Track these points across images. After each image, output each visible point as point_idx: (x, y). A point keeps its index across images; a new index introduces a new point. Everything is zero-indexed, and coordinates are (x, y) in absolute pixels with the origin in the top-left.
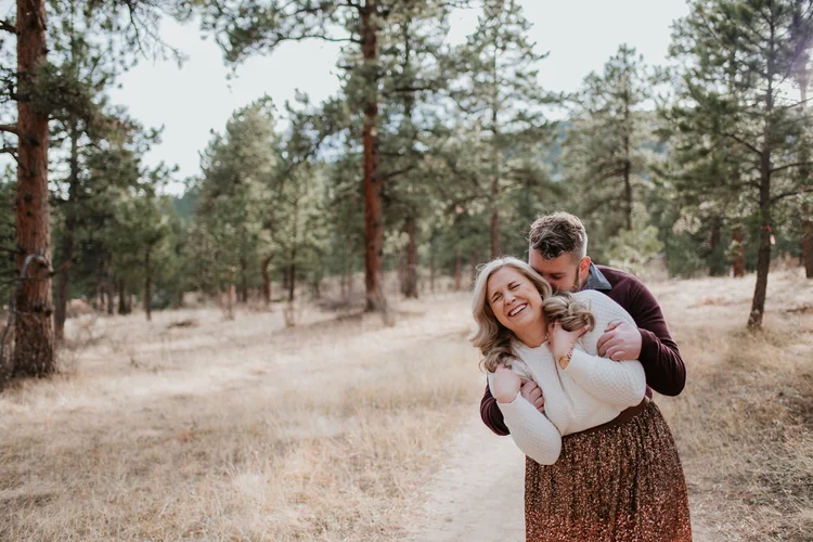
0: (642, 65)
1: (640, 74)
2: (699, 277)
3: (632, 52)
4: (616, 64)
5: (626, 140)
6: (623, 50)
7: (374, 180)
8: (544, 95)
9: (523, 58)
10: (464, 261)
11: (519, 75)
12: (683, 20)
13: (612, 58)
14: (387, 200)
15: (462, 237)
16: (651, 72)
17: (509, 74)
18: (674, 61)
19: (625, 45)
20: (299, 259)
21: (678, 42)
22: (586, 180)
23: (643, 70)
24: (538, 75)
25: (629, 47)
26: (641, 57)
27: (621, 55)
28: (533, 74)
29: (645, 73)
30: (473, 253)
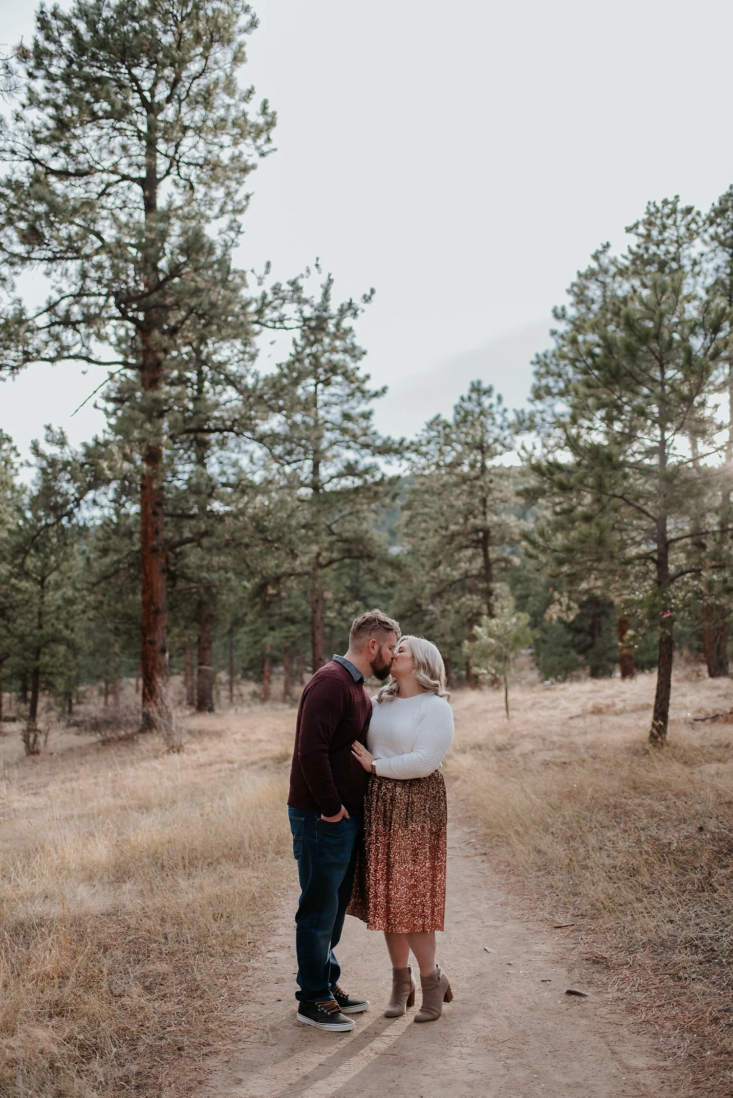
0: (501, 409)
1: (499, 420)
2: (578, 679)
3: (488, 392)
4: (468, 406)
5: (484, 501)
6: (477, 389)
7: (154, 550)
8: (378, 443)
9: (352, 395)
10: (275, 661)
11: (347, 417)
12: (550, 354)
13: (462, 399)
14: (173, 577)
15: (272, 629)
16: (511, 417)
17: (334, 414)
18: (539, 406)
19: (479, 383)
20: (45, 659)
21: (544, 382)
22: (434, 554)
23: (503, 415)
24: (373, 418)
25: (485, 385)
26: (500, 398)
27: (474, 396)
28: (366, 416)
29: (505, 419)
30: (286, 650)
